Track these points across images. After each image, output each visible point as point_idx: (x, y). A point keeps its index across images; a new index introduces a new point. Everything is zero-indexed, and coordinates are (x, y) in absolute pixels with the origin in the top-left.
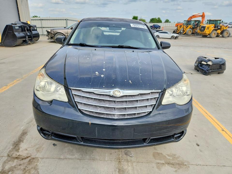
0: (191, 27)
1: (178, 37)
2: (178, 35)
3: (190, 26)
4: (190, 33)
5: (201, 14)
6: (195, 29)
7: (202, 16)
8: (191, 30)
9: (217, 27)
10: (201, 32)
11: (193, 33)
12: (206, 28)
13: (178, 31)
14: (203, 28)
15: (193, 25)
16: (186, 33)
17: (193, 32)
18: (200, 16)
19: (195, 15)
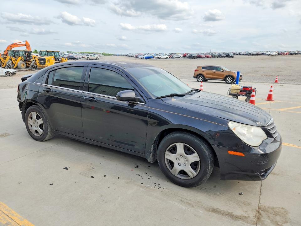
0: (22, 59)
1: (16, 73)
2: (15, 70)
3: (20, 58)
4: (24, 67)
5: (24, 43)
6: (29, 62)
7: (26, 45)
8: (24, 63)
9: (57, 59)
10: (41, 65)
11: (27, 67)
12: (46, 61)
13: (3, 64)
14: (43, 61)
15: (24, 57)
16: (17, 67)
17: (27, 65)
18: (23, 45)
19: (15, 43)
